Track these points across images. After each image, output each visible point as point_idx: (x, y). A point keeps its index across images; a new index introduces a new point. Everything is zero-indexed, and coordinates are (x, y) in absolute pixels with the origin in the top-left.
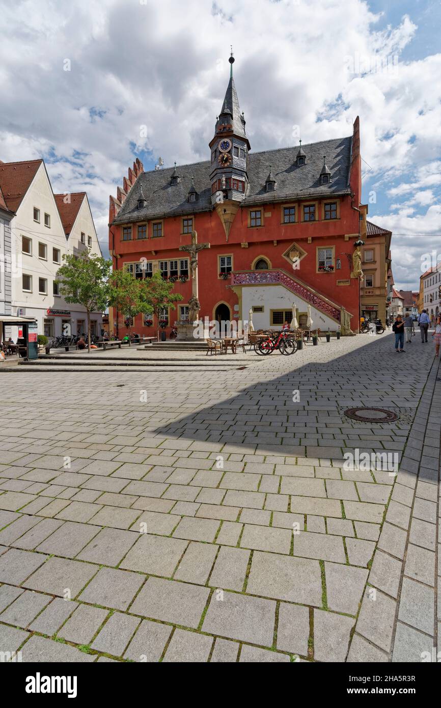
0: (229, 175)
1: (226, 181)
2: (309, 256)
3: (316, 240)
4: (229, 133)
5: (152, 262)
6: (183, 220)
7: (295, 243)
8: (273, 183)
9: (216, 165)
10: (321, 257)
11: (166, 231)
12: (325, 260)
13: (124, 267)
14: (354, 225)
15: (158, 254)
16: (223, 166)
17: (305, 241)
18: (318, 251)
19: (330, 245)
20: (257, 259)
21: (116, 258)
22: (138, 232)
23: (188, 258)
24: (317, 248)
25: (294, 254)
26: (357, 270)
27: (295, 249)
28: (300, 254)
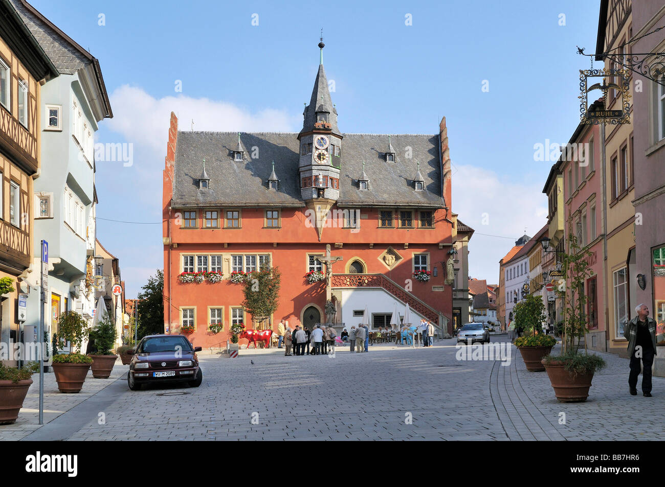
0: (326, 173)
1: (323, 179)
2: (405, 261)
3: (412, 246)
4: (327, 131)
5: (222, 255)
6: (267, 211)
7: (391, 247)
8: (366, 182)
9: (311, 160)
10: (417, 262)
11: (244, 222)
12: (421, 266)
13: (181, 258)
14: (447, 235)
15: (231, 246)
16: (319, 162)
17: (401, 246)
18: (413, 256)
19: (425, 251)
20: (351, 261)
21: (169, 247)
22: (206, 219)
23: (271, 253)
24: (413, 253)
25: (389, 257)
26: (451, 277)
27: (390, 252)
28: (395, 257)
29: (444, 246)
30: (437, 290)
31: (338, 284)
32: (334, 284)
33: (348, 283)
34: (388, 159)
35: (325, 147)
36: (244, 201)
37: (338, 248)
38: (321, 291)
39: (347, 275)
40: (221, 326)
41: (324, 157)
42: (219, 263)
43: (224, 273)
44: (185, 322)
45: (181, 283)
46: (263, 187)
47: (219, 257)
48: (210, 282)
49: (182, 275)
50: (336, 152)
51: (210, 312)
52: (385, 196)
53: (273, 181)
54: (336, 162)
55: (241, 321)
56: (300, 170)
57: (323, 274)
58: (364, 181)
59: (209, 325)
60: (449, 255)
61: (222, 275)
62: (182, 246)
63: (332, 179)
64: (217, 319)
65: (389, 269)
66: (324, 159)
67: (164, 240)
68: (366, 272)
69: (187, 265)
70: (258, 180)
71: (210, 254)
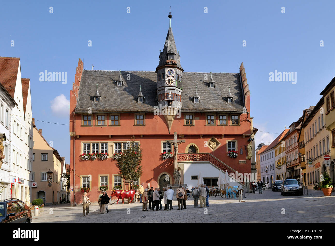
0: (173, 91)
1: (171, 95)
2: (222, 145)
3: (226, 136)
4: (174, 65)
5: (108, 143)
6: (136, 115)
7: (214, 137)
8: (198, 98)
9: (164, 84)
10: (229, 146)
11: (122, 122)
12: (232, 148)
13: (81, 145)
14: (248, 129)
15: (114, 137)
16: (169, 85)
17: (220, 136)
18: (227, 142)
19: (234, 139)
20: (189, 146)
21: (74, 138)
22: (98, 120)
23: (139, 141)
24: (227, 141)
25: (212, 143)
26: (250, 155)
27: (213, 140)
28: (216, 143)
29: (246, 136)
30: (242, 163)
31: (181, 159)
32: (179, 160)
33: (187, 159)
34: (210, 85)
35: (173, 75)
36: (122, 109)
37: (181, 138)
38: (170, 164)
39: (187, 154)
40: (107, 187)
41: (172, 82)
42: (106, 147)
43: (109, 154)
44: (84, 185)
45: (82, 160)
46: (134, 101)
47: (106, 144)
48: (100, 160)
49: (82, 155)
50: (180, 79)
51: (100, 178)
52: (210, 106)
53: (140, 97)
54: (179, 85)
55: (120, 184)
56: (157, 90)
57: (172, 154)
58: (196, 98)
59: (99, 187)
60: (249, 141)
61: (108, 155)
62: (82, 137)
63: (177, 95)
64: (104, 182)
65: (213, 150)
66: (172, 83)
67: (71, 134)
68: (198, 152)
69: (86, 149)
70: (131, 97)
71: (100, 142)
